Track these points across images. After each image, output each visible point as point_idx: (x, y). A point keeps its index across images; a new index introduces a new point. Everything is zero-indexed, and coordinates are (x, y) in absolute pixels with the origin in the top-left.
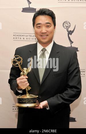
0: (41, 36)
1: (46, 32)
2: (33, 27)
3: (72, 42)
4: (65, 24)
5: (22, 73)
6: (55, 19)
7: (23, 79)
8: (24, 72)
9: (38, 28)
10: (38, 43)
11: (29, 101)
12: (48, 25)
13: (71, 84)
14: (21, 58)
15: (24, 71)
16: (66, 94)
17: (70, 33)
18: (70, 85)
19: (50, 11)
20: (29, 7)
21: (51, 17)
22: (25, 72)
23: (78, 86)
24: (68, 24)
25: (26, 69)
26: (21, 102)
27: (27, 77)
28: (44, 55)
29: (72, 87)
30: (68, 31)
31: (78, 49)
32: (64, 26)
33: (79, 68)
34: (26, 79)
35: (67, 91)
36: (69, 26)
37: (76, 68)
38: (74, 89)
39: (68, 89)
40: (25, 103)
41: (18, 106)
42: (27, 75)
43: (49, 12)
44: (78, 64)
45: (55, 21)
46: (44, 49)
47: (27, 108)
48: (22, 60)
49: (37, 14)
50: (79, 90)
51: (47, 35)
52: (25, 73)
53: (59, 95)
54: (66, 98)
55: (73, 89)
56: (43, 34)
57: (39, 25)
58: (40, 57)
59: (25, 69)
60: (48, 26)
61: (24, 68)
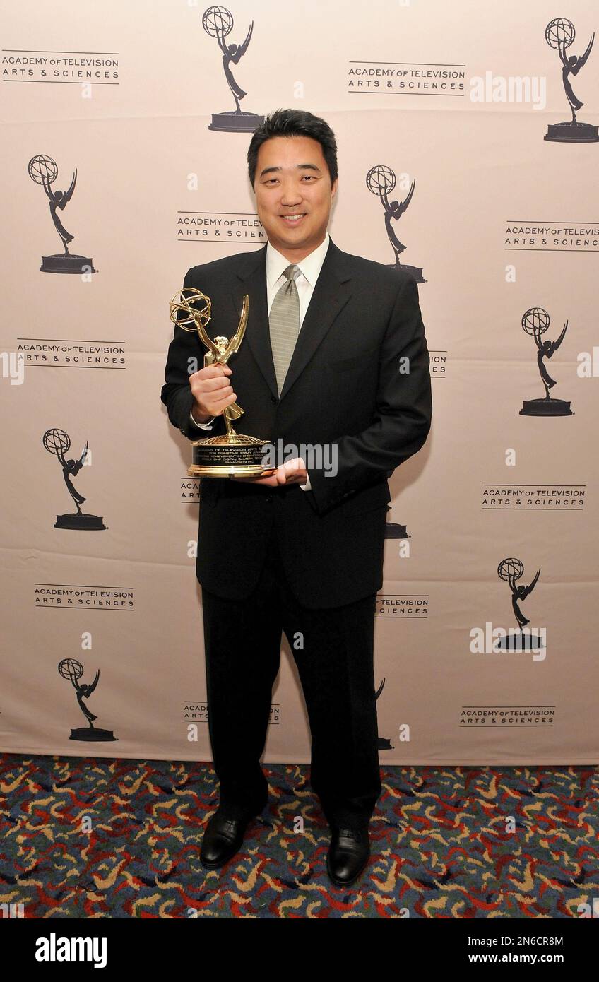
0: (282, 216)
1: (299, 200)
2: (250, 183)
3: (400, 247)
4: (375, 176)
5: (209, 355)
6: (335, 151)
7: (214, 376)
8: (216, 352)
9: (270, 184)
10: (270, 248)
11: (236, 457)
12: (308, 172)
13: (393, 399)
14: (207, 298)
15: (218, 347)
16: (373, 434)
17: (393, 211)
18: (387, 404)
19: (316, 119)
20: (239, 110)
21: (319, 145)
22: (222, 351)
23: (419, 408)
24: (387, 175)
25: (225, 338)
26: (206, 458)
27: (229, 371)
28: (293, 292)
29: (394, 411)
30: (386, 205)
31: (424, 275)
32: (373, 183)
33: (425, 342)
34: (226, 376)
35: (378, 425)
36: (389, 184)
37: (413, 342)
38: (403, 418)
39: (382, 417)
40: (221, 463)
41: (197, 475)
42: (230, 364)
43: (310, 124)
44: (420, 327)
45: (335, 158)
46: (291, 267)
47: (230, 481)
48: (209, 304)
49: (264, 130)
50: (424, 422)
51: (305, 214)
52: (222, 354)
53: (349, 437)
54: (375, 448)
55: (398, 419)
56: (290, 210)
57: (272, 176)
58: (279, 299)
59: (222, 340)
60: (308, 178)
61: (218, 338)
